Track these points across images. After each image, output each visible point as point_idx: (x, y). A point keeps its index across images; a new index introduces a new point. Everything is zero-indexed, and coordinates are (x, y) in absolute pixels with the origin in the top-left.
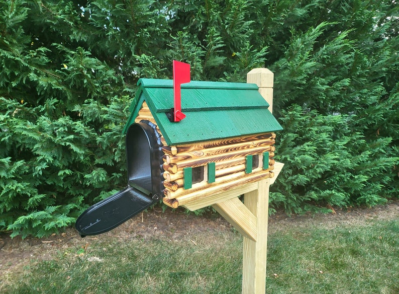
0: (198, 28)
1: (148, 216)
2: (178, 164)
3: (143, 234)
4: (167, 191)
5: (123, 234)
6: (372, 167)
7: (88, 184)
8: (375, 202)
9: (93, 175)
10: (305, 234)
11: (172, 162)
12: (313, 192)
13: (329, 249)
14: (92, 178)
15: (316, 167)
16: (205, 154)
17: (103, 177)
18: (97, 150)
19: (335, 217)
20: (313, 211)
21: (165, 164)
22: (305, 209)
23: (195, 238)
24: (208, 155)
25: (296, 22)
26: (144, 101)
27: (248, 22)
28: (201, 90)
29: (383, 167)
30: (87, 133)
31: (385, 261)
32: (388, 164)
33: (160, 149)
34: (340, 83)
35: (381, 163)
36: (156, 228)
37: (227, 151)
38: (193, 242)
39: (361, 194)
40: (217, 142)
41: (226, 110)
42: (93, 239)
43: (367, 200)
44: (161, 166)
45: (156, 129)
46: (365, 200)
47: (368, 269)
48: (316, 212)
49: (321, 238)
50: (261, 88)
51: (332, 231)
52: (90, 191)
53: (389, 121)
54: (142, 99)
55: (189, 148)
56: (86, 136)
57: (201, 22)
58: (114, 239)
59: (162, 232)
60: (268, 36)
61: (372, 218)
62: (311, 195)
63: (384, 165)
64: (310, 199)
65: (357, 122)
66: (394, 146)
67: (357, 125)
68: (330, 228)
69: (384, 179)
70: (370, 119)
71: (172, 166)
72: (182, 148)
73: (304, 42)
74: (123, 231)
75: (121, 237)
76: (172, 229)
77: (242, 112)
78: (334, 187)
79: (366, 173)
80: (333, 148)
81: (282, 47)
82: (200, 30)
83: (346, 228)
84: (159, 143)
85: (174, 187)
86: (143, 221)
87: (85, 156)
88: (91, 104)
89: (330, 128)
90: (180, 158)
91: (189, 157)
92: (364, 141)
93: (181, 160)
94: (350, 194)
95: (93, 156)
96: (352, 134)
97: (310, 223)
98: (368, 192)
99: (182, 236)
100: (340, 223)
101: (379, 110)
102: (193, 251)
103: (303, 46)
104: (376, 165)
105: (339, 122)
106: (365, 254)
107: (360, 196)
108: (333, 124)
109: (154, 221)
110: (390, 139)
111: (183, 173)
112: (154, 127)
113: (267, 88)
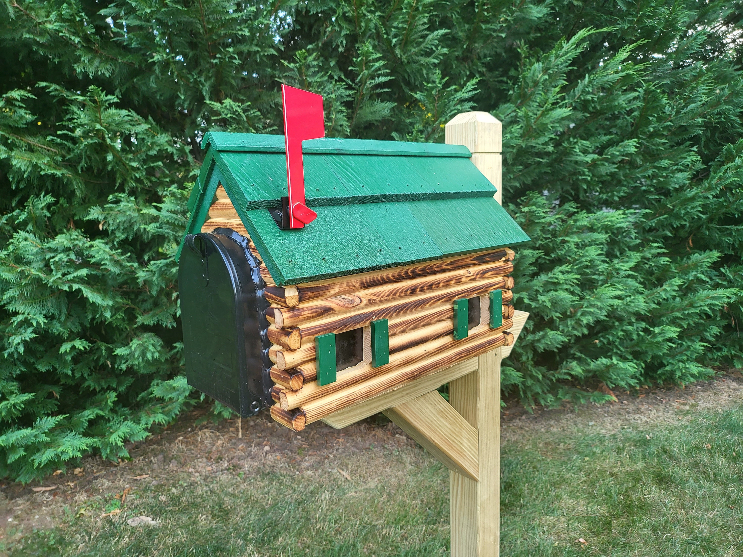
0: (338, 46)
1: (252, 423)
2: (302, 327)
3: (241, 462)
4: (278, 392)
5: (200, 464)
6: (684, 309)
7: (124, 367)
8: (693, 375)
9: (133, 348)
10: (562, 445)
11: (287, 323)
12: (574, 364)
13: (612, 475)
14: (131, 355)
15: (579, 314)
16: (365, 302)
17: (153, 353)
18: (140, 298)
19: (616, 407)
20: (575, 398)
21: (272, 328)
22: (559, 396)
23: (347, 466)
24: (371, 302)
25: (528, 33)
26: (220, 184)
27: (436, 33)
28: (350, 157)
29: (706, 308)
30: (117, 263)
31: (723, 495)
32: (717, 303)
33: (259, 293)
34: (619, 148)
35: (703, 301)
36: (267, 448)
37: (413, 291)
38: (344, 473)
39: (666, 363)
40: (390, 273)
41: (406, 200)
42: (138, 478)
43: (678, 374)
44: (263, 333)
45: (248, 247)
46: (672, 372)
47: (692, 513)
48: (582, 401)
49: (594, 453)
50: (477, 155)
51: (614, 437)
52: (129, 381)
53: (710, 220)
55: (327, 288)
56: (116, 270)
57: (343, 33)
58: (182, 475)
59: (279, 457)
60: (475, 60)
61: (687, 408)
62: (572, 369)
63: (708, 305)
64: (568, 377)
65: (653, 223)
66: (723, 267)
67: (651, 230)
68: (610, 430)
69: (706, 331)
70: (678, 217)
71: (288, 334)
72: (310, 289)
73: (549, 69)
74: (201, 457)
75: (197, 472)
76: (299, 448)
77: (441, 205)
78: (615, 351)
79: (674, 322)
80: (610, 276)
81: (502, 82)
82: (341, 49)
83: (641, 429)
84: (256, 280)
85: (294, 383)
86: (240, 436)
87: (115, 309)
88: (122, 204)
89: (602, 237)
90: (306, 314)
91: (327, 311)
92: (667, 259)
93: (313, 317)
94: (645, 362)
95: (134, 309)
96: (643, 247)
97: (571, 423)
98: (678, 358)
99: (320, 463)
100: (627, 420)
101: (693, 199)
102: (344, 494)
103: (547, 77)
104: (691, 305)
105: (618, 225)
106: (683, 482)
107: (662, 365)
108: (606, 229)
109: (264, 434)
110: (715, 255)
111: (315, 348)
112: (244, 244)
113: (489, 155)
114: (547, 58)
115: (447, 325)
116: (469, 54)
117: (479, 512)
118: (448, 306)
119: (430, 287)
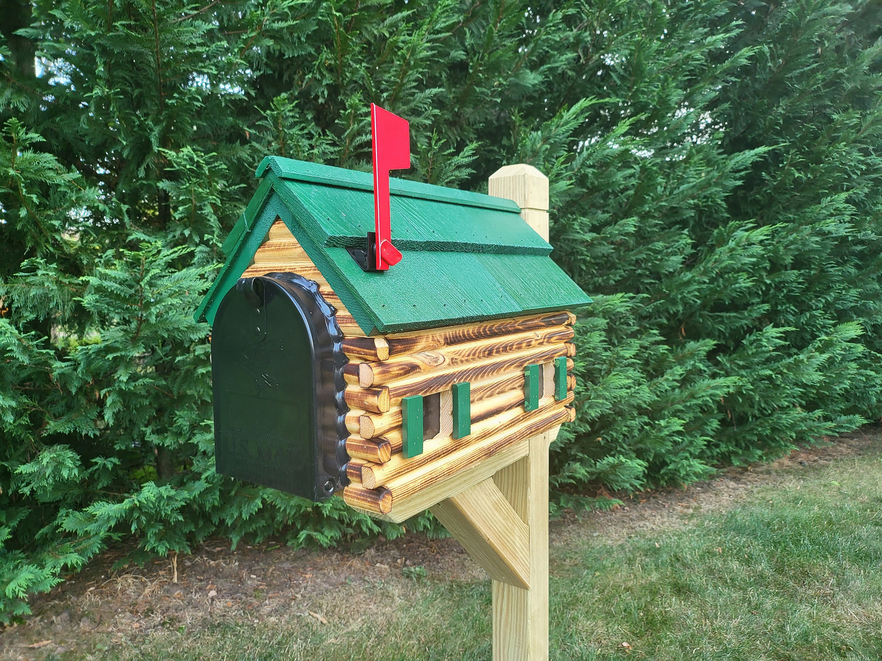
0: (317, 97)
1: (188, 564)
2: (393, 385)
3: (179, 614)
4: (358, 468)
5: (123, 621)
6: (684, 401)
7: (27, 491)
8: (695, 474)
9: (44, 463)
10: (568, 560)
11: (377, 380)
12: (578, 465)
13: (627, 589)
14: (39, 475)
15: (586, 406)
16: (448, 361)
17: (70, 469)
18: (49, 398)
19: (619, 515)
20: (579, 505)
21: (352, 388)
22: (562, 504)
23: (320, 607)
24: (454, 362)
25: (520, 101)
26: (278, 218)
27: (428, 91)
29: (708, 399)
30: (26, 350)
31: (744, 600)
32: (718, 392)
33: (336, 347)
34: (617, 227)
35: (704, 391)
36: (213, 593)
37: (490, 352)
38: (318, 616)
39: (668, 461)
40: (470, 329)
41: (473, 251)
42: (36, 645)
43: (683, 473)
44: (339, 396)
45: (321, 294)
46: (677, 470)
47: (718, 623)
48: (587, 508)
49: (604, 567)
50: (527, 211)
51: (622, 547)
52: (23, 513)
53: (703, 306)
54: (270, 213)
55: (412, 342)
56: (24, 359)
57: (324, 83)
58: (98, 637)
59: (230, 602)
60: (465, 126)
61: (691, 511)
62: (576, 471)
63: (711, 395)
64: (572, 481)
65: (650, 308)
66: (719, 355)
67: (649, 317)
68: (616, 540)
69: (706, 424)
70: (674, 302)
71: (377, 394)
72: (399, 341)
73: (548, 138)
74: (124, 612)
75: (119, 631)
76: (256, 590)
77: (507, 260)
78: (619, 449)
79: (676, 414)
80: (612, 365)
82: (321, 100)
83: (649, 536)
84: (332, 331)
85: (382, 454)
86: (175, 580)
87: (18, 414)
88: (40, 273)
89: (602, 322)
90: (395, 370)
91: (412, 369)
92: (666, 347)
93: (400, 375)
94: (648, 461)
95: (42, 413)
96: (642, 334)
97: (574, 535)
98: (681, 454)
99: (286, 606)
100: (633, 528)
101: (688, 283)
102: (322, 641)
103: (548, 146)
104: (692, 396)
105: (618, 310)
106: (702, 590)
107: (665, 464)
108: (605, 314)
109: (206, 576)
110: (710, 343)
111: (401, 412)
112: (314, 289)
113: (537, 212)
114: (547, 127)
115: (517, 395)
116: (457, 119)
117: (529, 627)
118: (518, 373)
119: (506, 349)
